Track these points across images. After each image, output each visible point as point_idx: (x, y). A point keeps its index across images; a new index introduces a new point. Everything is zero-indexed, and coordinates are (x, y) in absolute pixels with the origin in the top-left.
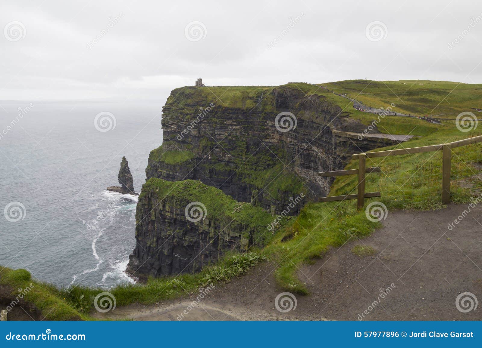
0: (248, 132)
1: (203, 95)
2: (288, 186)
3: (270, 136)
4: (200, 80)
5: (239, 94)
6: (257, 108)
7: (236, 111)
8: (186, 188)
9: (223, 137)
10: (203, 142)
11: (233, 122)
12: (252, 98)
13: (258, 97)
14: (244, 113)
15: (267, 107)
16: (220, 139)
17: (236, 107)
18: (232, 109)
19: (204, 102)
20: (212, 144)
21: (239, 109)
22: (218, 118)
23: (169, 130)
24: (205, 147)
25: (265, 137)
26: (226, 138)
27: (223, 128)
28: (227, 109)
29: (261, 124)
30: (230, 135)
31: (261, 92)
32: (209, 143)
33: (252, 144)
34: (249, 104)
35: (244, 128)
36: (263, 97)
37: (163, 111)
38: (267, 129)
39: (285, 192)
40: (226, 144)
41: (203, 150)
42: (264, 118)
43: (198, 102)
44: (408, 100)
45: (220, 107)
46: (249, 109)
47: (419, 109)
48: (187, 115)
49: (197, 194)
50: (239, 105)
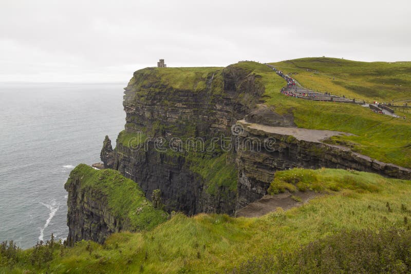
0: (198, 116)
1: (157, 76)
2: (225, 180)
3: (218, 121)
4: (162, 61)
5: (192, 74)
6: (207, 90)
7: (187, 93)
8: (103, 178)
9: (174, 120)
10: (156, 126)
11: (183, 104)
12: (204, 79)
13: (209, 78)
14: (193, 95)
15: (216, 89)
16: (171, 123)
17: (186, 89)
18: (182, 91)
19: (156, 84)
20: (164, 128)
21: (189, 91)
22: (169, 101)
23: (130, 112)
24: (158, 131)
25: (214, 121)
26: (177, 122)
27: (174, 111)
28: (177, 91)
29: (210, 107)
30: (180, 118)
31: (213, 73)
32: (161, 127)
33: (201, 129)
34: (200, 85)
35: (194, 111)
36: (214, 78)
37: (125, 93)
38: (215, 114)
39: (222, 187)
40: (176, 128)
41: (155, 134)
42: (213, 101)
43: (152, 84)
44: (372, 81)
45: (172, 88)
46: (199, 92)
47: (381, 92)
48: (142, 96)
49: (112, 186)
50: (190, 87)
